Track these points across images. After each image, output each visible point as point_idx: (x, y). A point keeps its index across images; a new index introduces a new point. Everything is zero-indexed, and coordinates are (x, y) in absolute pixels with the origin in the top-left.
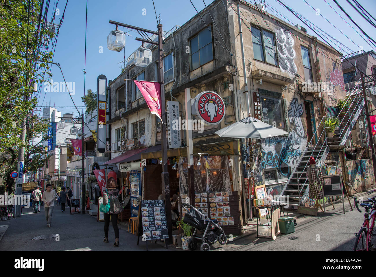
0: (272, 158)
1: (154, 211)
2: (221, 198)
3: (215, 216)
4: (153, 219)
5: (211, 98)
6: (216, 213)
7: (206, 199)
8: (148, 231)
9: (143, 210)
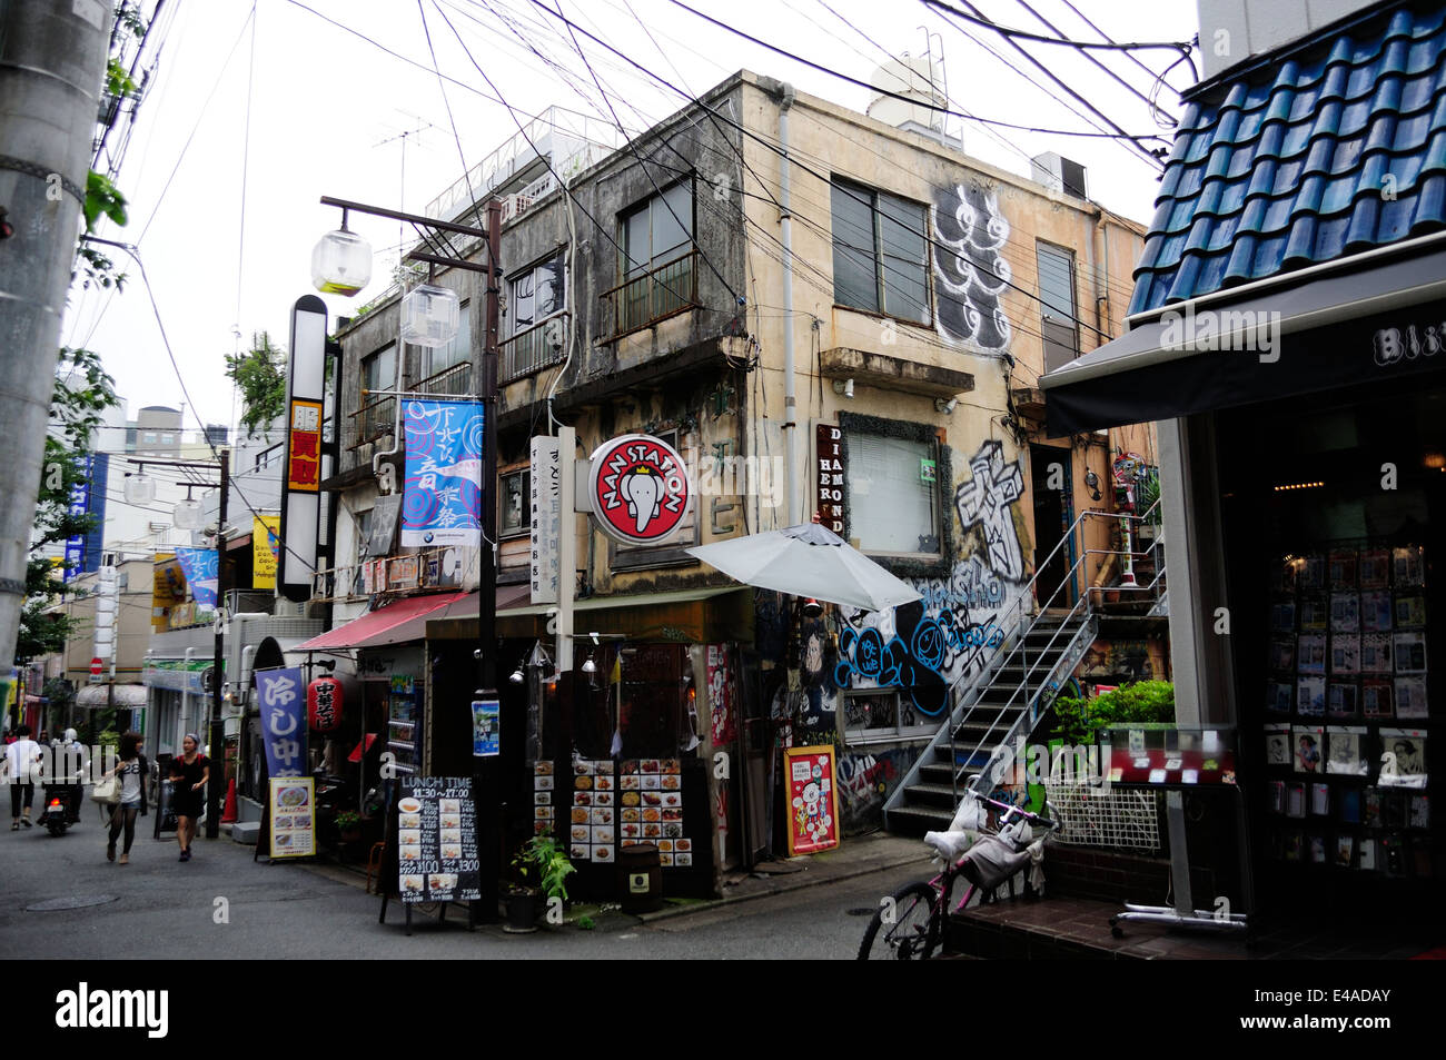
0: (878, 651)
1: (438, 811)
2: (656, 778)
3: (634, 835)
4: (434, 836)
5: (645, 457)
6: (638, 825)
7: (611, 780)
8: (415, 873)
9: (405, 807)
